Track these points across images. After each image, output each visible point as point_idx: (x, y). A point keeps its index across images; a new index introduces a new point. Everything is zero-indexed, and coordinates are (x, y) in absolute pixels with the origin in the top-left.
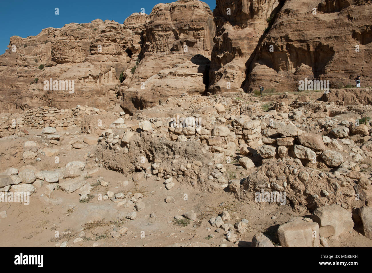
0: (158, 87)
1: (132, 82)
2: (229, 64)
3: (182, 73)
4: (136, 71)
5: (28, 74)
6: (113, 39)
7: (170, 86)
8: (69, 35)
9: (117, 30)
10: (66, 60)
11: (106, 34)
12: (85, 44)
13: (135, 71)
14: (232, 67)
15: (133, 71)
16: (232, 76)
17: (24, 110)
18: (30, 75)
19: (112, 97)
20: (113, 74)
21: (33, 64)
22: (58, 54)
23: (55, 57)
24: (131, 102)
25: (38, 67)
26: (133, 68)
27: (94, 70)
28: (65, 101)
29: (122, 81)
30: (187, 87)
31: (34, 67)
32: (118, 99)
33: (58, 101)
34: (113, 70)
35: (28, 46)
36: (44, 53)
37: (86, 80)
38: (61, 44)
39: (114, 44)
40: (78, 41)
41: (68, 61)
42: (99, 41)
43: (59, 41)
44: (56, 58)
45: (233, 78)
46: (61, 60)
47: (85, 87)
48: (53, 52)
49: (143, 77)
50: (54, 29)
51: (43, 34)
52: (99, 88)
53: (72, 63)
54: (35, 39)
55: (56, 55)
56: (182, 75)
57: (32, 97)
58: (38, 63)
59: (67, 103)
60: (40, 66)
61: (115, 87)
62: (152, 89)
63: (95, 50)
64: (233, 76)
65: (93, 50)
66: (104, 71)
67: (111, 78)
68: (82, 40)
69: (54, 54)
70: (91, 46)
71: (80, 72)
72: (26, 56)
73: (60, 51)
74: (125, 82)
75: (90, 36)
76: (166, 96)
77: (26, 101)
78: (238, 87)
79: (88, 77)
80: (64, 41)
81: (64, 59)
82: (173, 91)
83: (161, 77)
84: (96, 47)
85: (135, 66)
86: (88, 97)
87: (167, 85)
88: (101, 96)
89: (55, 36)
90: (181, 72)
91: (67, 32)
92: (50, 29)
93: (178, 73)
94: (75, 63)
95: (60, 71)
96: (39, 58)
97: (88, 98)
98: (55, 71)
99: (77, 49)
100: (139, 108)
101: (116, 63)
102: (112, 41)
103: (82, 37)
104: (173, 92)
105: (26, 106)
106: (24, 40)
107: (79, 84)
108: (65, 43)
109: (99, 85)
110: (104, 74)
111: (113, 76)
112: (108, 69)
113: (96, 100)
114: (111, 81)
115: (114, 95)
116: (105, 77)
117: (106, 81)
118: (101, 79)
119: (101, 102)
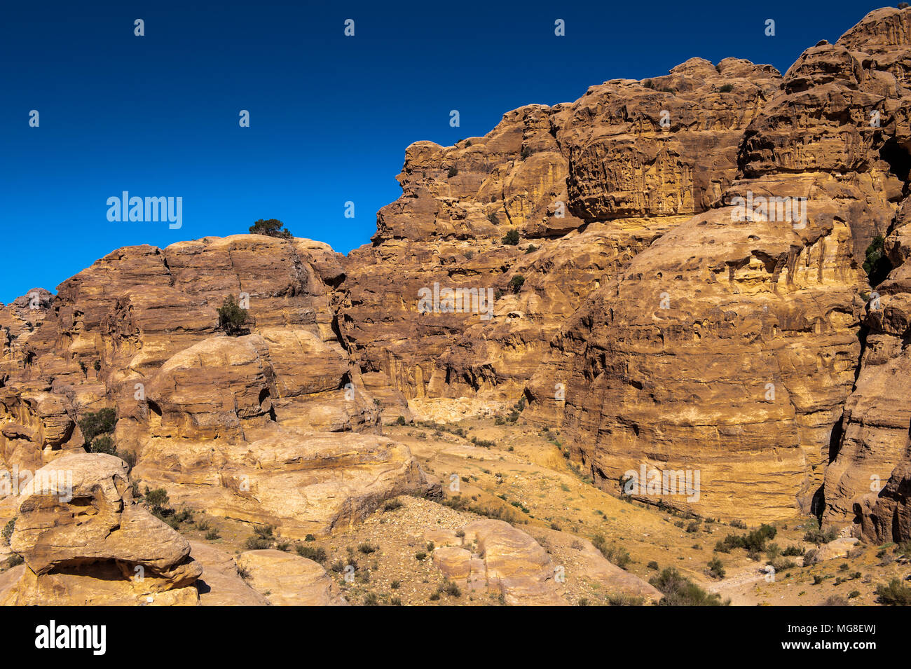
5: (480, 261)
6: (838, 109)
8: (634, 118)
9: (844, 76)
10: (624, 206)
11: (811, 91)
12: (691, 144)
17: (477, 387)
18: (486, 266)
19: (841, 339)
20: (840, 248)
21: (484, 232)
22: (595, 187)
23: (581, 198)
25: (499, 241)
27: (768, 233)
28: (664, 353)
29: (879, 276)
31: (488, 241)
32: (869, 345)
33: (634, 353)
34: (841, 233)
35: (460, 173)
36: (522, 189)
37: (741, 274)
38: (606, 150)
39: (840, 129)
40: (666, 134)
41: (629, 211)
42: (780, 124)
43: (600, 141)
44: (587, 201)
46: (604, 209)
47: (735, 298)
48: (575, 183)
50: (545, 107)
51: (507, 128)
52: (789, 303)
53: (642, 216)
54: (483, 146)
55: (586, 191)
57: (506, 342)
58: (498, 228)
59: (671, 359)
60: (505, 236)
61: (850, 297)
63: (762, 160)
65: (756, 158)
66: (807, 235)
67: (830, 262)
68: (682, 129)
69: (580, 189)
70: (749, 143)
71: (712, 242)
72: (463, 204)
73: (602, 176)
75: (710, 113)
77: (485, 354)
79: (747, 261)
80: (618, 138)
81: (617, 204)
84: (770, 146)
86: (752, 338)
88: (795, 336)
89: (554, 131)
91: (630, 108)
92: (531, 110)
94: (655, 216)
95: (601, 249)
96: (502, 209)
97: (752, 342)
98: (583, 246)
99: (663, 167)
101: (848, 202)
102: (831, 117)
103: (682, 121)
105: (487, 372)
106: (449, 154)
107: (715, 288)
108: (619, 147)
109: (787, 290)
110: (805, 249)
111: (840, 256)
112: (823, 229)
113: (779, 349)
114: (830, 277)
115: (848, 330)
116: (811, 260)
117: (813, 276)
118: (796, 268)
119: (800, 358)
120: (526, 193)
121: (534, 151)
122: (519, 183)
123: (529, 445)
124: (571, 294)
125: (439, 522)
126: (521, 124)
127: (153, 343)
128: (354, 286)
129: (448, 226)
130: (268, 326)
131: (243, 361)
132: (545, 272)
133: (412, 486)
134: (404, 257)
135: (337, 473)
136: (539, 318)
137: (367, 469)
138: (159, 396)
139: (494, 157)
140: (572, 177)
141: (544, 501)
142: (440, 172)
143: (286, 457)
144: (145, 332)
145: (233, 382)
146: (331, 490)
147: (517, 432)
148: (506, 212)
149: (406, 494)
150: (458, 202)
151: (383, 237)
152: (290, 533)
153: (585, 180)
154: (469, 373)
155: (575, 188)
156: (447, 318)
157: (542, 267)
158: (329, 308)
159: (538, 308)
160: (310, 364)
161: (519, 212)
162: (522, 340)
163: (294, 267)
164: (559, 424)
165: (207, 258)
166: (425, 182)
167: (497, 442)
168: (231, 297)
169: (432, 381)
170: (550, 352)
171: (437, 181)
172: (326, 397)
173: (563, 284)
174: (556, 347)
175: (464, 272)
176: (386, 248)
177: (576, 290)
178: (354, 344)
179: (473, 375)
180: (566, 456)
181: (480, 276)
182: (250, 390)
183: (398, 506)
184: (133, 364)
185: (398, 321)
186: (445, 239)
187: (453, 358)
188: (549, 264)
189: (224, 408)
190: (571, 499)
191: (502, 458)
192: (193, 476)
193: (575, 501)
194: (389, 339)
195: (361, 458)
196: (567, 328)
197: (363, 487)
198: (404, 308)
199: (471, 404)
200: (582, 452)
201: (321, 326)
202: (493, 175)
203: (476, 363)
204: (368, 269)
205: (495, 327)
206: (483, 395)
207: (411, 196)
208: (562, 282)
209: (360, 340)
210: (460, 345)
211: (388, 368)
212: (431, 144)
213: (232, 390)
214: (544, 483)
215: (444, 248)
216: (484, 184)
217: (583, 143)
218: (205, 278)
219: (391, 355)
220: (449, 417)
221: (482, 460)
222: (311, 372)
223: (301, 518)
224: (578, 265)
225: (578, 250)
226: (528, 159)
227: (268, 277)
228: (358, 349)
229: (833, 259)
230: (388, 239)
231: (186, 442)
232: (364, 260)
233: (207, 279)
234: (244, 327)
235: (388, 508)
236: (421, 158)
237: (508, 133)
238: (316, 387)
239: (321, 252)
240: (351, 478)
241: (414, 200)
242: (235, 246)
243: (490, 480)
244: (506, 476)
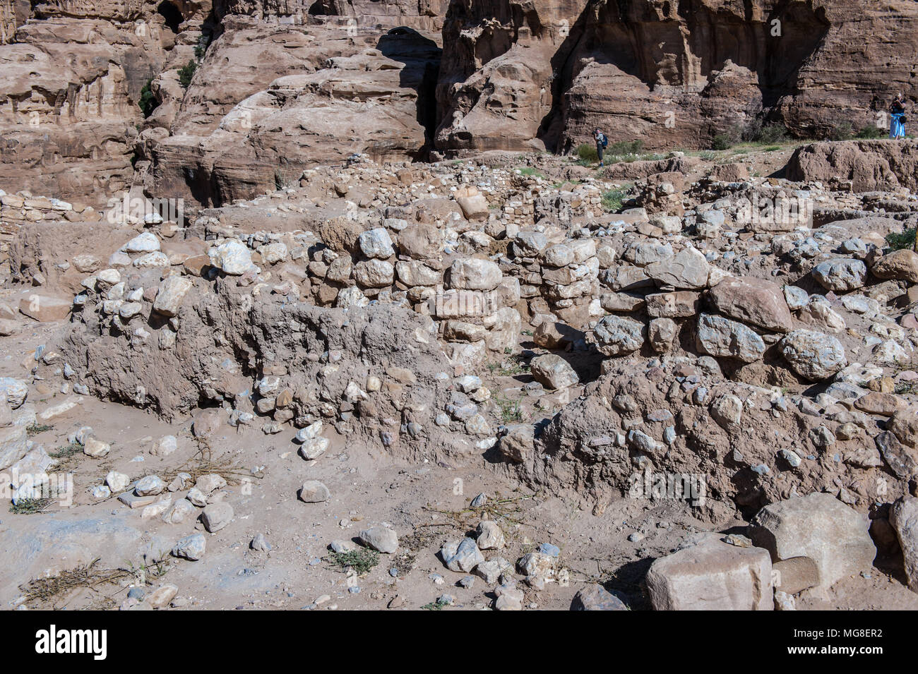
0: (272, 134)
1: (183, 114)
2: (501, 60)
3: (350, 89)
4: (197, 77)
7: (311, 129)
13: (193, 79)
14: (508, 71)
15: (186, 76)
16: (511, 101)
19: (115, 164)
20: (117, 87)
24: (183, 182)
26: (184, 68)
27: (49, 71)
29: (148, 113)
30: (366, 133)
32: (137, 170)
34: (116, 74)
37: (23, 106)
45: (514, 106)
47: (18, 127)
49: (222, 98)
52: (68, 132)
56: (349, 96)
61: (123, 129)
62: (252, 140)
63: (48, 3)
64: (514, 98)
65: (43, 1)
66: (84, 75)
67: (108, 97)
74: (158, 114)
76: (296, 163)
78: (527, 135)
79: (28, 95)
82: (321, 147)
83: (282, 101)
85: (192, 62)
86: (32, 163)
87: (302, 128)
88: (76, 161)
90: (347, 84)
93: (335, 88)
97: (32, 167)
100: (210, 200)
101: (125, 48)
104: (322, 150)
109: (69, 122)
110: (84, 86)
111: (116, 94)
112: (100, 70)
113: (60, 172)
114: (109, 112)
115: (123, 156)
116: (91, 97)
117: (93, 110)
118: (76, 102)
119: (79, 181)
229: (112, 96)
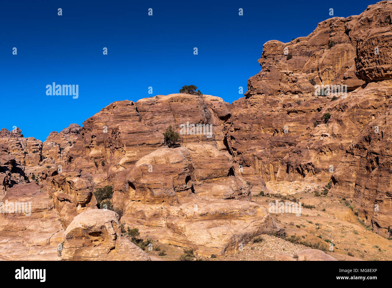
120: (331, 67)
121: (336, 43)
122: (327, 61)
123: (334, 208)
124: (358, 123)
125: (284, 250)
126: (329, 29)
127: (131, 152)
128: (235, 120)
129: (287, 86)
130: (189, 142)
131: (177, 161)
132: (342, 111)
133: (268, 229)
134: (262, 104)
135: (227, 221)
136: (340, 137)
137: (244, 220)
138: (134, 180)
139: (313, 48)
140: (358, 57)
141: (343, 240)
142: (282, 57)
143: (200, 212)
144: (127, 146)
145: (172, 172)
146: (224, 231)
147: (327, 200)
148: (320, 78)
149: (265, 234)
150: (292, 73)
151: (251, 93)
152: (203, 253)
153: (365, 58)
154: (299, 168)
155: (360, 63)
156: (287, 137)
157: (341, 108)
158: (222, 132)
159: (339, 131)
160: (212, 162)
161: (327, 78)
162: (330, 149)
163: (203, 111)
164: (352, 196)
165: (158, 107)
166: (274, 63)
167: (316, 206)
168: (170, 127)
169: (279, 172)
170: (346, 156)
171: (280, 62)
172: (221, 180)
173: (353, 117)
174: (349, 153)
175: (296, 112)
176: (252, 99)
177: (361, 120)
178: (236, 152)
179: (302, 169)
180: (356, 214)
181: (305, 114)
182: (181, 177)
183: (261, 240)
184: (121, 162)
185: (260, 139)
186: (285, 94)
187: (290, 159)
188: (345, 106)
189: (167, 186)
190: (360, 239)
191: (319, 215)
192: (152, 222)
193: (361, 240)
194: (255, 149)
195: (240, 213)
196: (356, 142)
197: (241, 229)
198: (263, 132)
199: (301, 185)
200: (365, 212)
201: (218, 142)
202: (312, 58)
203: (303, 162)
204: (243, 111)
205: (314, 142)
206: (308, 179)
207: (266, 71)
208: (352, 117)
209: (239, 150)
210: (294, 152)
211: (255, 165)
212: (277, 42)
213: (171, 177)
214: (344, 229)
215: (285, 99)
216: (307, 63)
217: (364, 38)
218: (157, 117)
219: (256, 158)
220: (288, 192)
221: (307, 216)
222: (213, 167)
223: (208, 246)
224: (363, 107)
225: (362, 98)
226: (333, 48)
227: (190, 116)
228: (238, 155)
230: (254, 94)
231: (148, 204)
232: (241, 106)
233: (158, 118)
234: (177, 143)
235: (256, 241)
236: (272, 49)
237: (321, 34)
238: (216, 175)
239: (217, 102)
240: (235, 224)
241: (268, 73)
242: (172, 100)
243: (312, 227)
244: (322, 225)
